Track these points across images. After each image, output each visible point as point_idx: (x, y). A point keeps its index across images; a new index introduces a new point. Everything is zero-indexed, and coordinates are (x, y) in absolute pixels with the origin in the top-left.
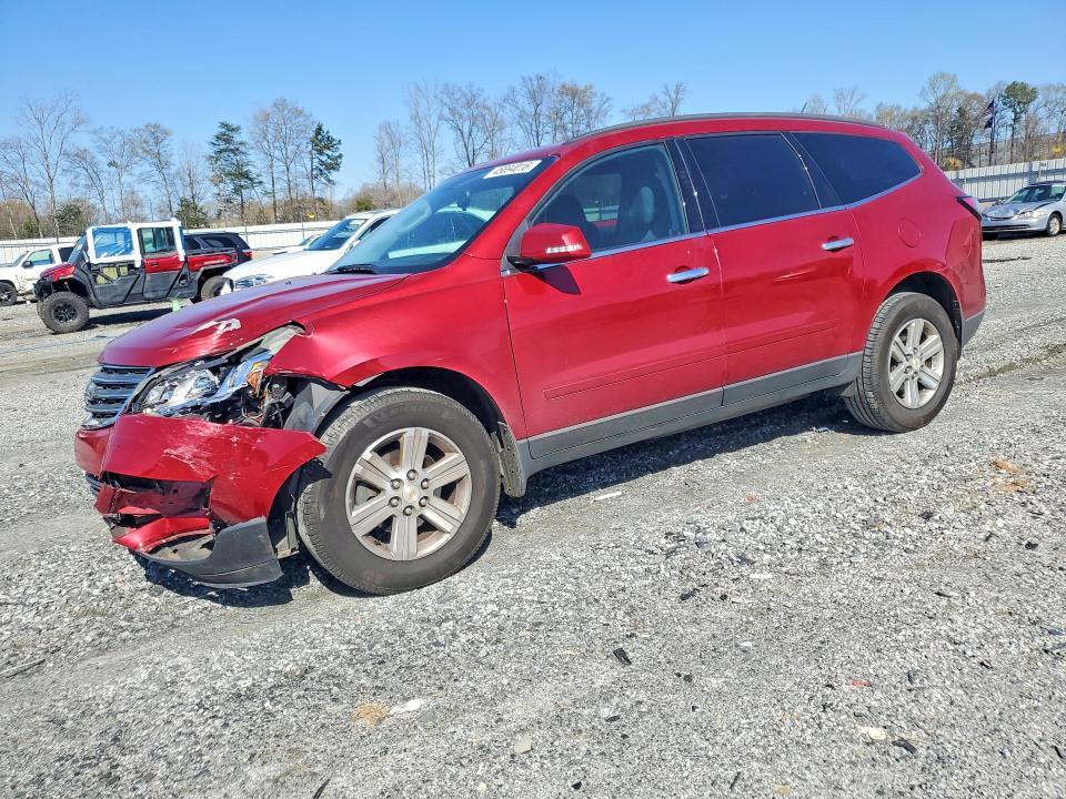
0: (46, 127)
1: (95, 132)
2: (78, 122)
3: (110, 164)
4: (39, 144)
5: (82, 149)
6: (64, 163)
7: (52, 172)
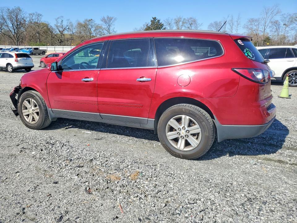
0: (268, 15)
1: (283, 15)
2: (278, 12)
3: (284, 25)
4: (265, 20)
5: (276, 20)
6: (270, 25)
7: (266, 28)
